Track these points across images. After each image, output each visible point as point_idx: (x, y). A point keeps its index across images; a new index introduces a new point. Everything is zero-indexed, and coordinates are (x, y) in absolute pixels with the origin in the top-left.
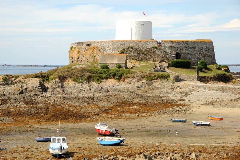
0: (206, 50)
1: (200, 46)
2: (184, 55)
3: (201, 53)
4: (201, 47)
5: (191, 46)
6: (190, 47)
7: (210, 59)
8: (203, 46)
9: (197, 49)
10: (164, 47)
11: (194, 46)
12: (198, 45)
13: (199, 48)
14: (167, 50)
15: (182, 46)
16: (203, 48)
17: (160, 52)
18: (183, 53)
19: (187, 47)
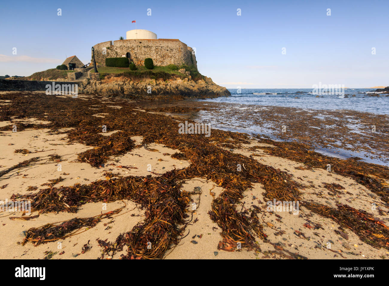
0: (168, 50)
1: (158, 45)
2: (136, 55)
3: (159, 53)
4: (160, 46)
5: (146, 45)
6: (144, 47)
7: (172, 60)
8: (162, 46)
9: (153, 49)
10: (116, 47)
11: (150, 45)
12: (155, 44)
13: (157, 47)
14: (119, 51)
15: (135, 45)
16: (162, 47)
17: (112, 53)
18: (135, 53)
19: (140, 47)
